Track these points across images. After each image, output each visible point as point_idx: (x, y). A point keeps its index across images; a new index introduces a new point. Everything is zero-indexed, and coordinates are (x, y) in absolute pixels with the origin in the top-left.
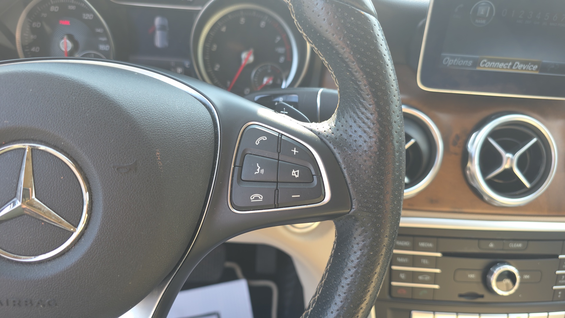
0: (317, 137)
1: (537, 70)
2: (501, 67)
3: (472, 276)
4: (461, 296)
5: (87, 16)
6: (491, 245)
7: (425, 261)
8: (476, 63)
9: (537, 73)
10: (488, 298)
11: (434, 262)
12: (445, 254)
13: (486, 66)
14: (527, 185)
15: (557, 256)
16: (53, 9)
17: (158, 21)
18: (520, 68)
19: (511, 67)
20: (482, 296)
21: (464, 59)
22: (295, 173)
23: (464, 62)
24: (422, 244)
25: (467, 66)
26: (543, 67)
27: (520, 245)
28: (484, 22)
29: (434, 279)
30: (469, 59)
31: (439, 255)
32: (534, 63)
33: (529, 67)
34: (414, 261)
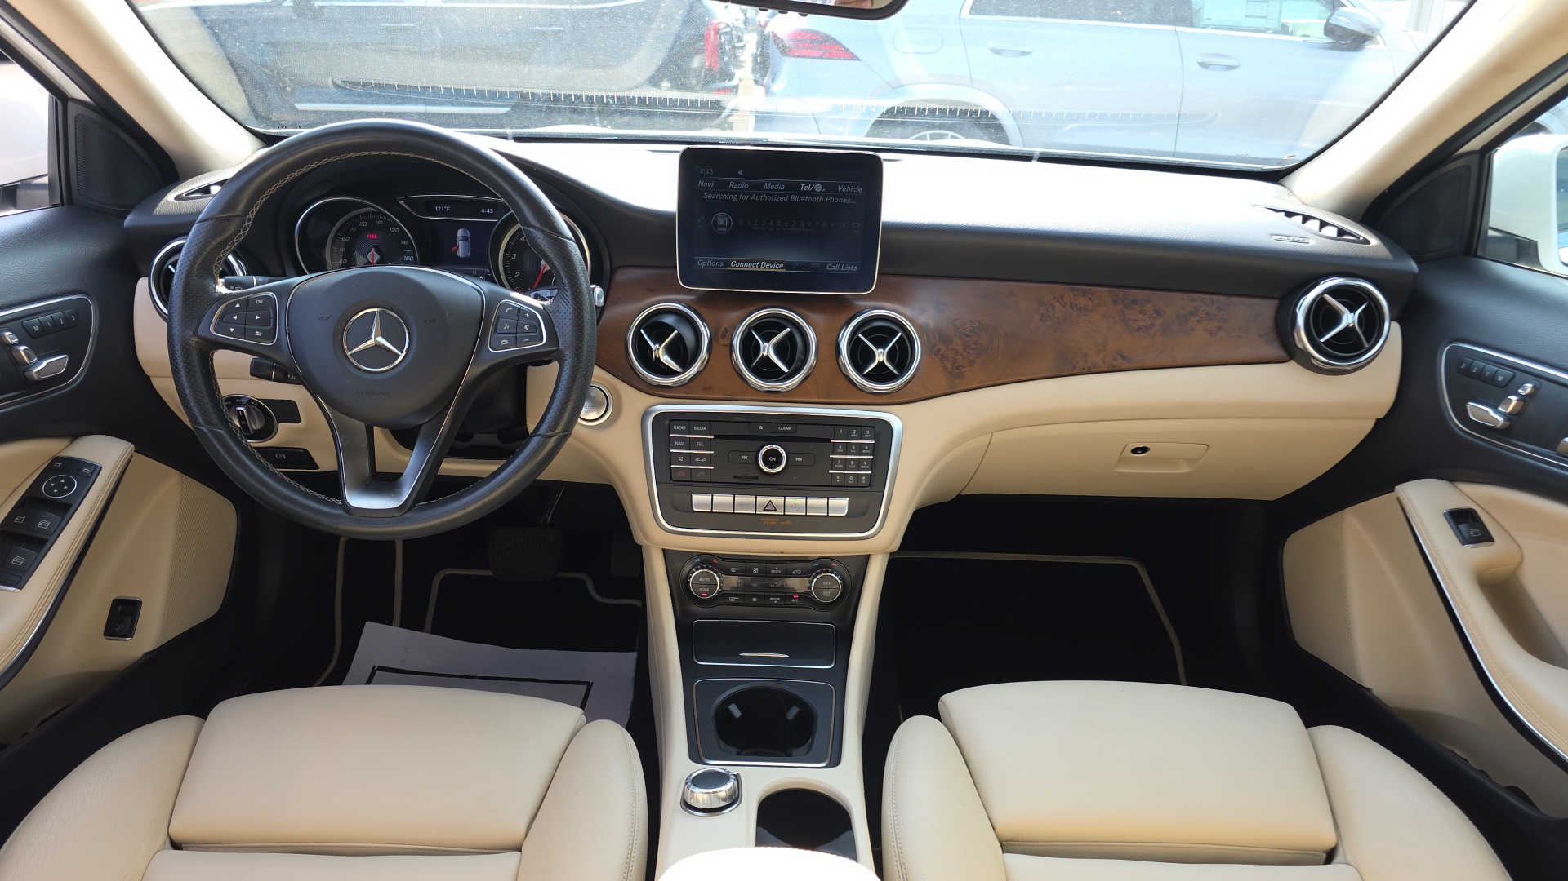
0: (542, 307)
1: (783, 268)
2: (750, 267)
3: (745, 457)
4: (735, 477)
5: (394, 230)
6: (761, 428)
7: (700, 444)
8: (727, 264)
9: (784, 270)
10: (762, 480)
11: (708, 444)
12: (716, 437)
13: (736, 266)
14: (786, 370)
15: (829, 441)
16: (361, 224)
17: (460, 233)
18: (767, 267)
19: (759, 266)
20: (757, 478)
21: (716, 261)
22: (527, 327)
23: (716, 264)
24: (696, 428)
25: (720, 267)
26: (788, 266)
27: (789, 428)
28: (725, 229)
29: (710, 460)
30: (721, 261)
31: (712, 437)
32: (780, 263)
33: (775, 266)
34: (690, 444)
